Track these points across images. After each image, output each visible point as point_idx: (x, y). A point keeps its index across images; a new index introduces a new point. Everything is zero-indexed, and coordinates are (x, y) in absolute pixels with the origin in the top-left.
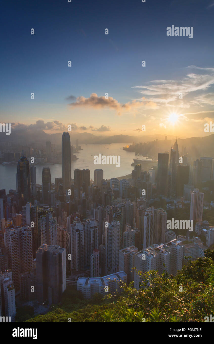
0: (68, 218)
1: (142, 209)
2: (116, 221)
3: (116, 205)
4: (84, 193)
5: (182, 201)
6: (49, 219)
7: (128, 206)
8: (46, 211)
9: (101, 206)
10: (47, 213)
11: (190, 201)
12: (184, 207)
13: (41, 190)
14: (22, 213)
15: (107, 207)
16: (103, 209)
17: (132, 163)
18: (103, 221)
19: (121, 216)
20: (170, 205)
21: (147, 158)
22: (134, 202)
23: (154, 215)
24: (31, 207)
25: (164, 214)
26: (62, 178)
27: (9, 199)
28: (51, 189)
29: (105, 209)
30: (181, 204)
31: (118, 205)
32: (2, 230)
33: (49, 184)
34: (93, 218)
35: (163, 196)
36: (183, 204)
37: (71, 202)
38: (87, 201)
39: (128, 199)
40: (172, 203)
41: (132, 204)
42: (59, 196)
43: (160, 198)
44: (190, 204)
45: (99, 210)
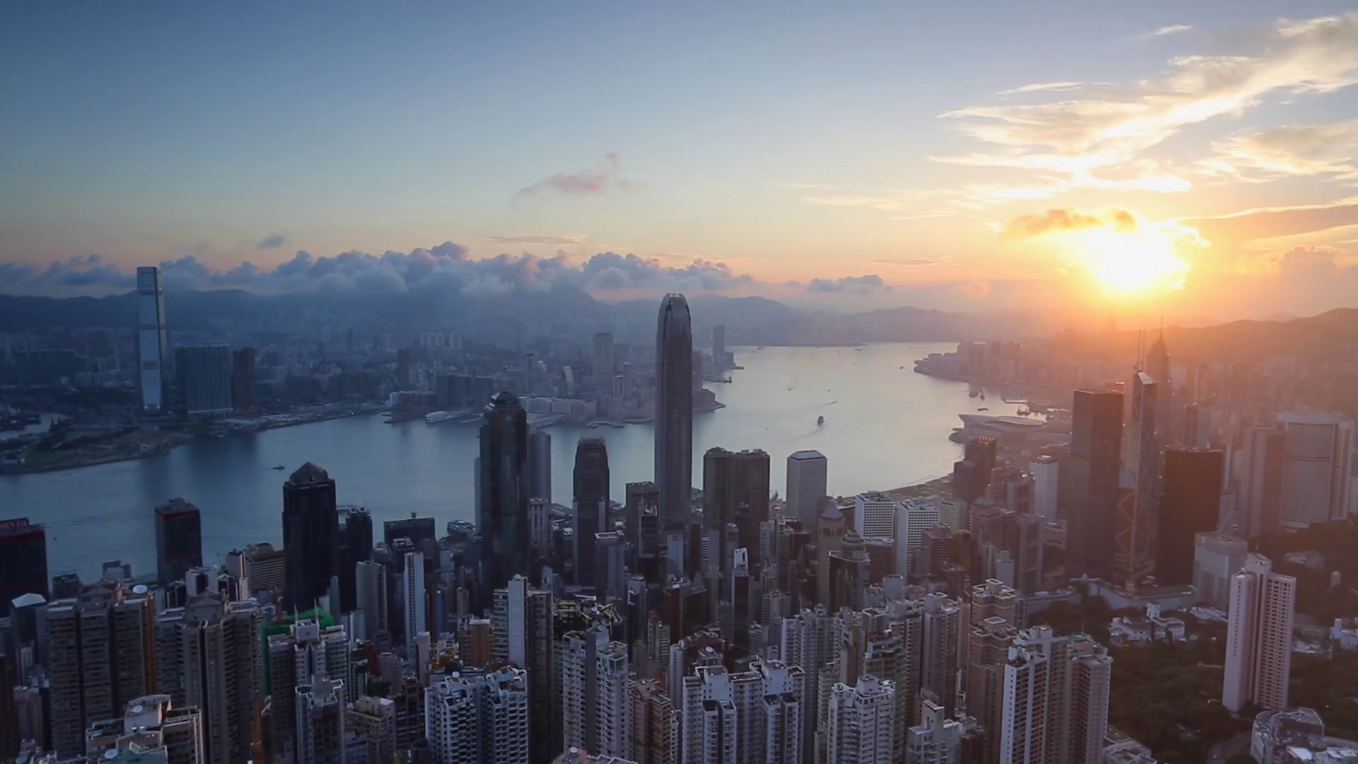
0: (676, 652)
1: (996, 634)
2: (877, 680)
3: (879, 607)
4: (745, 549)
5: (1185, 610)
6: (598, 649)
7: (931, 619)
8: (587, 617)
9: (813, 610)
10: (590, 626)
11: (1227, 610)
12: (1194, 637)
13: (568, 530)
14: (492, 616)
15: (841, 617)
16: (822, 622)
17: (954, 429)
18: (820, 671)
19: (900, 658)
20: (1127, 624)
21: (1024, 408)
22: (960, 599)
23: (1051, 666)
24: (530, 593)
25: (1099, 661)
26: (653, 481)
27: (447, 557)
28: (609, 527)
29: (831, 622)
30: (1178, 621)
31: (887, 607)
32: (418, 676)
33: (602, 504)
34: (779, 658)
35: (1096, 583)
36: (1192, 624)
37: (689, 583)
38: (756, 583)
39: (932, 586)
40: (1136, 615)
41: (948, 610)
42: (641, 555)
43: (1082, 589)
44: (1225, 626)
45: (803, 625)
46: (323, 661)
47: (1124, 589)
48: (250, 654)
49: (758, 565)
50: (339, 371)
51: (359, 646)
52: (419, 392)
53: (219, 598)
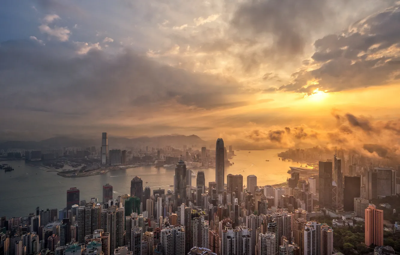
0: (220, 223)
1: (301, 222)
2: (271, 233)
3: (271, 214)
4: (237, 199)
5: (353, 218)
6: (202, 222)
7: (284, 217)
8: (199, 214)
10: (200, 216)
11: (364, 219)
12: (356, 225)
13: (195, 193)
14: (177, 213)
15: (261, 216)
16: (256, 217)
17: (288, 170)
18: (256, 230)
19: (276, 227)
20: (337, 221)
21: (307, 165)
22: (292, 213)
23: (317, 231)
24: (186, 208)
25: (330, 231)
26: (215, 182)
27: (167, 199)
28: (205, 192)
29: (259, 217)
30: (351, 221)
31: (273, 214)
32: (159, 227)
33: (203, 187)
34: (246, 226)
35: (328, 210)
36: (355, 222)
37: (224, 206)
38: (240, 207)
39: (284, 209)
40: (339, 219)
41: (289, 215)
42: (212, 199)
43: (324, 212)
44: (364, 223)
45: (252, 218)
46: (138, 223)
47: (335, 212)
48: (122, 221)
49: (240, 202)
50: (144, 155)
51: (147, 219)
52: (162, 160)
53: (115, 207)
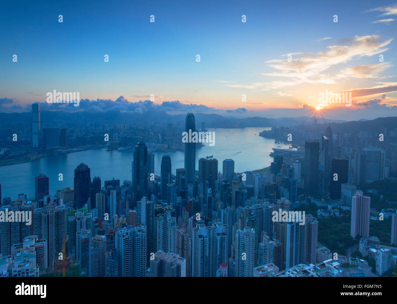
0: (190, 220)
2: (250, 228)
3: (250, 206)
4: (211, 189)
5: (339, 207)
6: (168, 219)
7: (265, 210)
8: (164, 209)
9: (230, 207)
10: (165, 212)
11: (351, 207)
12: (342, 215)
13: (159, 183)
14: (136, 209)
15: (239, 209)
16: (233, 211)
17: (271, 153)
18: (233, 226)
19: (256, 222)
20: (322, 211)
21: (291, 146)
24: (148, 202)
25: (314, 222)
26: (184, 168)
27: (123, 191)
28: (171, 182)
29: (236, 211)
30: (337, 210)
31: (252, 206)
32: (114, 228)
33: (169, 175)
34: (221, 222)
35: (313, 199)
36: (341, 211)
37: (194, 199)
38: (214, 199)
39: (265, 200)
40: (325, 208)
41: (270, 207)
42: (181, 190)
43: (309, 201)
44: (350, 212)
45: (228, 211)
46: (85, 224)
47: (321, 201)
48: (63, 222)
49: (214, 193)
50: (92, 135)
51: (96, 219)
52: (116, 142)
53: (54, 205)
